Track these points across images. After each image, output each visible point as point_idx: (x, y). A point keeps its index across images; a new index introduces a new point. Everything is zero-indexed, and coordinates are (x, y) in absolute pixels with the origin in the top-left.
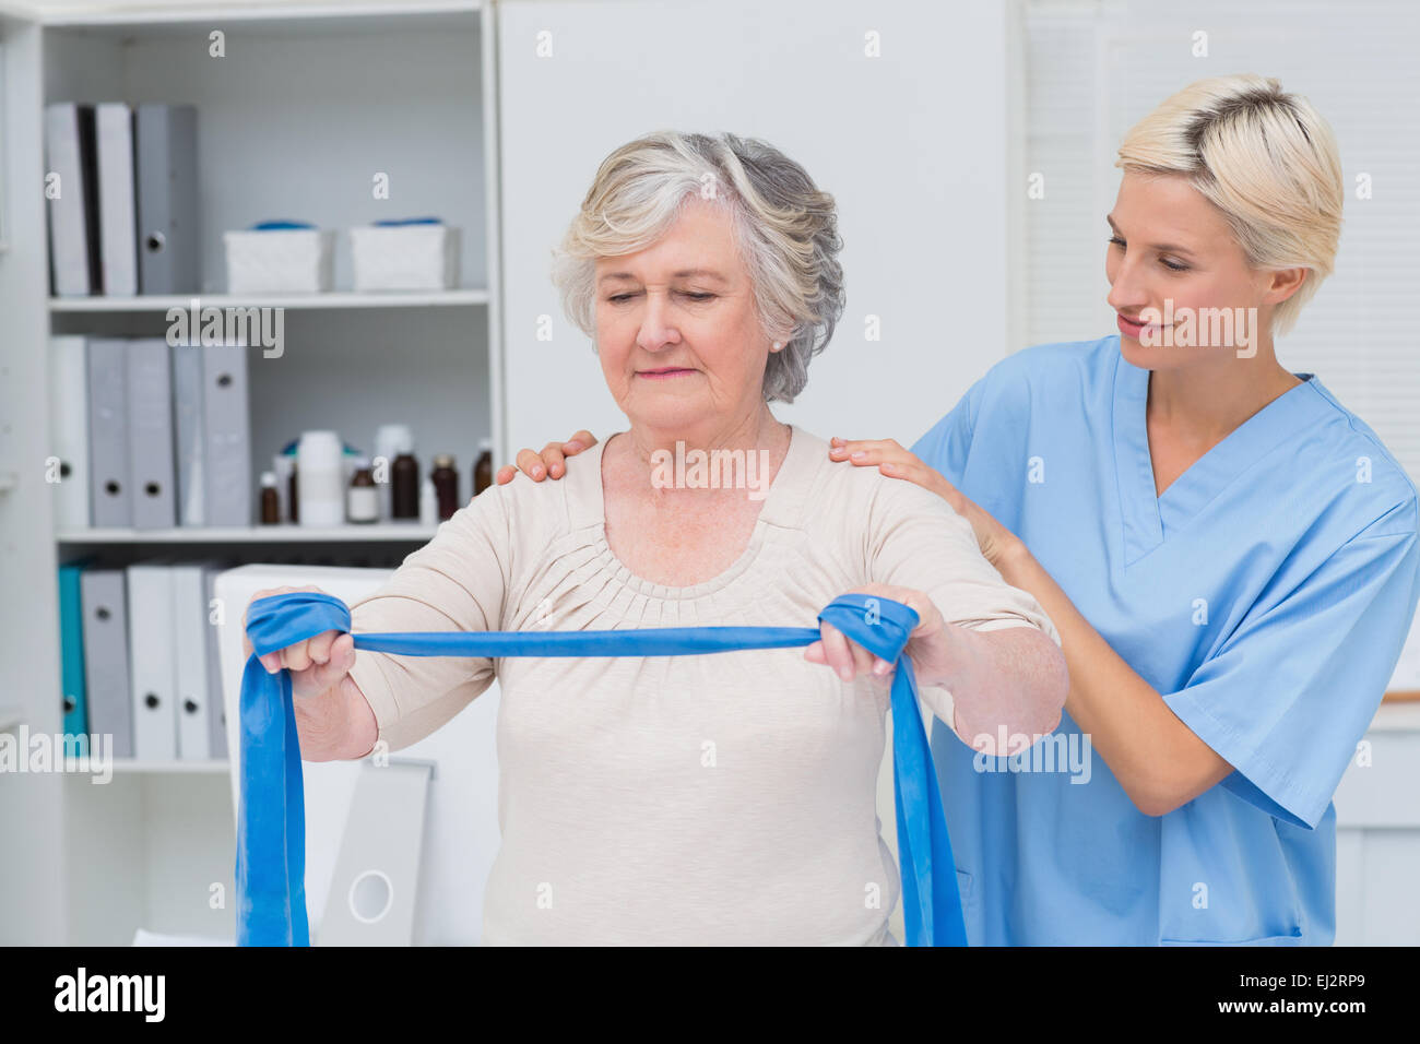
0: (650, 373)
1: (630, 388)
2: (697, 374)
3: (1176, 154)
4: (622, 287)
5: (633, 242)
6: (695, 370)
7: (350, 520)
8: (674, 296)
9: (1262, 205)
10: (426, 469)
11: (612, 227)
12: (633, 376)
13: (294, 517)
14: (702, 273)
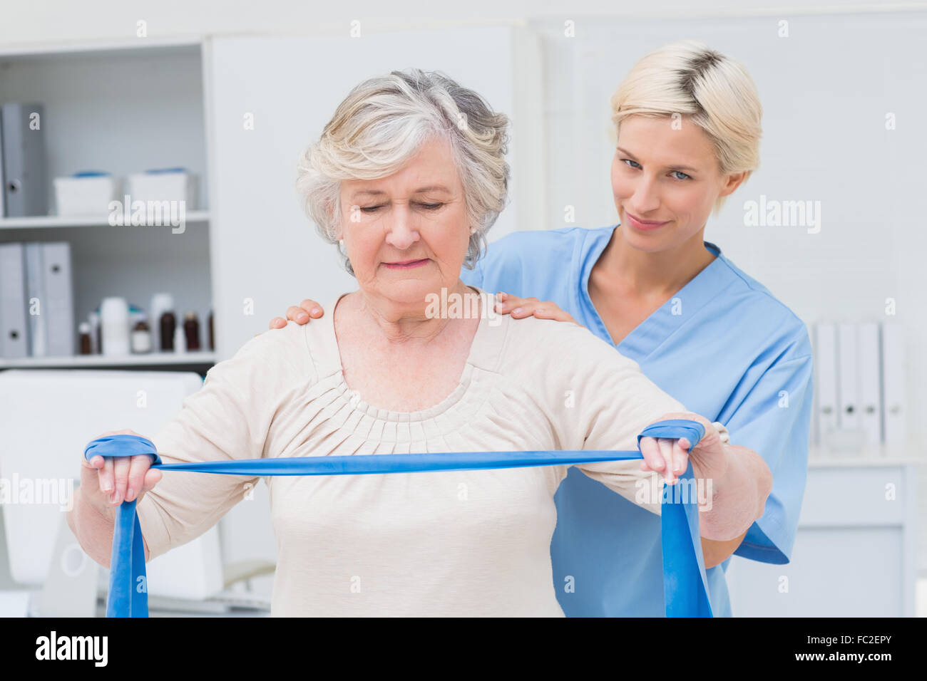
0: (396, 265)
1: (375, 276)
2: (431, 263)
3: (678, 102)
4: (372, 201)
5: (385, 170)
6: (428, 259)
7: (133, 352)
8: (413, 206)
9: (739, 131)
10: (180, 320)
11: (367, 157)
12: (379, 266)
13: (100, 350)
14: (435, 188)
